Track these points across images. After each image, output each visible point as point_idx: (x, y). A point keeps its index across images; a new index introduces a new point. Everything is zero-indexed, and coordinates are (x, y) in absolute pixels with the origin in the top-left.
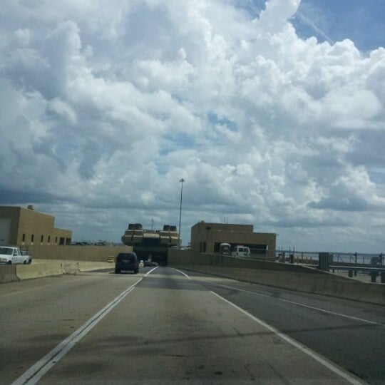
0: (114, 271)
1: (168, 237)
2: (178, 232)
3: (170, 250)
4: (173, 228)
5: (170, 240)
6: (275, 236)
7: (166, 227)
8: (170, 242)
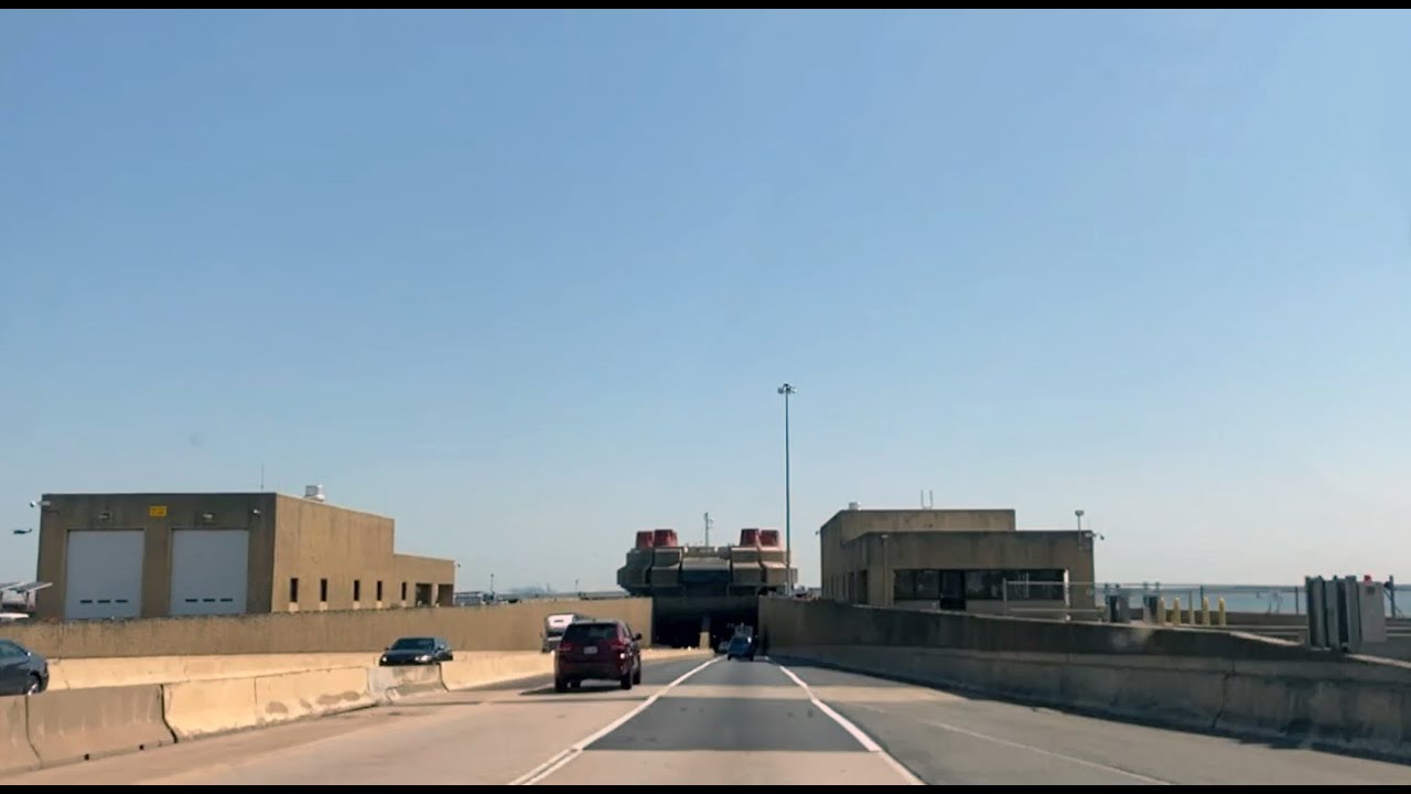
0: (552, 685)
1: (756, 565)
2: (784, 549)
3: (765, 604)
4: (770, 537)
5: (764, 570)
6: (1090, 541)
7: (748, 536)
8: (764, 579)
